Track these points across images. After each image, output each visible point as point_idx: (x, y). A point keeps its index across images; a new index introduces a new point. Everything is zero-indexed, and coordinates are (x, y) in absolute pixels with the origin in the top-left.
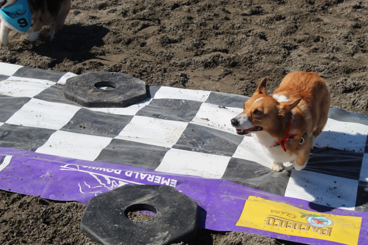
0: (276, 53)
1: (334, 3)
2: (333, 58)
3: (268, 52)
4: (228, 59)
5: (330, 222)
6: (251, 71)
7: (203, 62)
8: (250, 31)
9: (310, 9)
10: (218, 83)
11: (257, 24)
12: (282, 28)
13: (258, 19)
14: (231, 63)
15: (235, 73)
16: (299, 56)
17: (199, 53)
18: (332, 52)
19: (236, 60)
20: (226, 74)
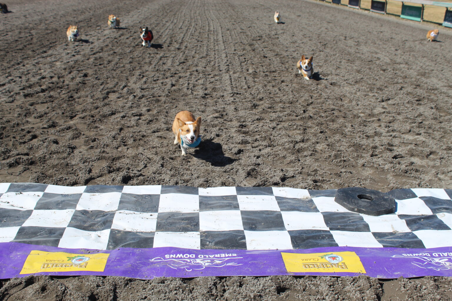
0: (63, 152)
1: (109, 115)
2: (104, 152)
3: (57, 152)
4: (27, 160)
5: (87, 259)
6: (44, 167)
7: (7, 164)
8: (46, 139)
9: (91, 121)
10: (18, 177)
11: (52, 134)
12: (70, 135)
13: (52, 130)
14: (30, 162)
15: (32, 169)
16: (80, 152)
17: (6, 158)
18: (104, 148)
19: (34, 160)
20: (25, 170)
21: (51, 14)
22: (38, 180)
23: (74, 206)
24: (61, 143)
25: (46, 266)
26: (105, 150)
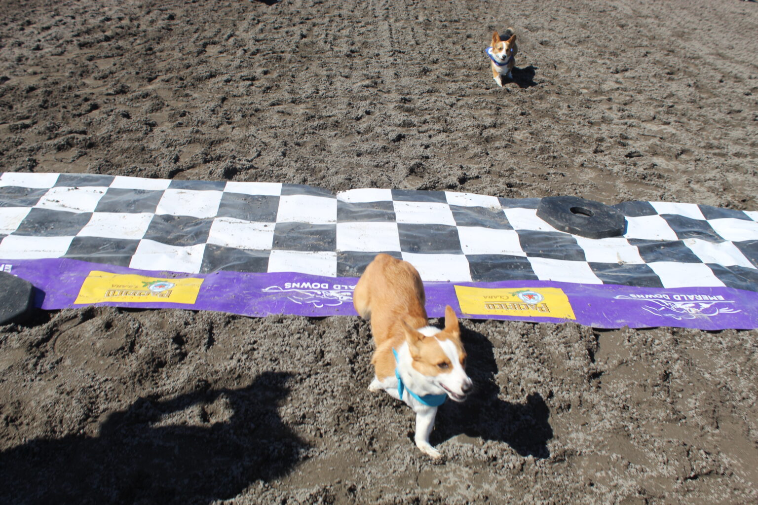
0: (137, 130)
1: (206, 78)
2: (197, 132)
3: (128, 130)
4: (84, 140)
5: (172, 285)
6: (109, 151)
7: (55, 145)
8: (112, 111)
9: (179, 85)
10: (70, 165)
11: (120, 103)
12: (148, 105)
13: (121, 98)
14: (88, 143)
15: (91, 154)
16: (163, 132)
17: (53, 136)
18: (197, 125)
19: (94, 141)
20: (81, 156)
22: (100, 170)
23: (153, 208)
24: (134, 118)
25: (111, 293)
26: (200, 129)
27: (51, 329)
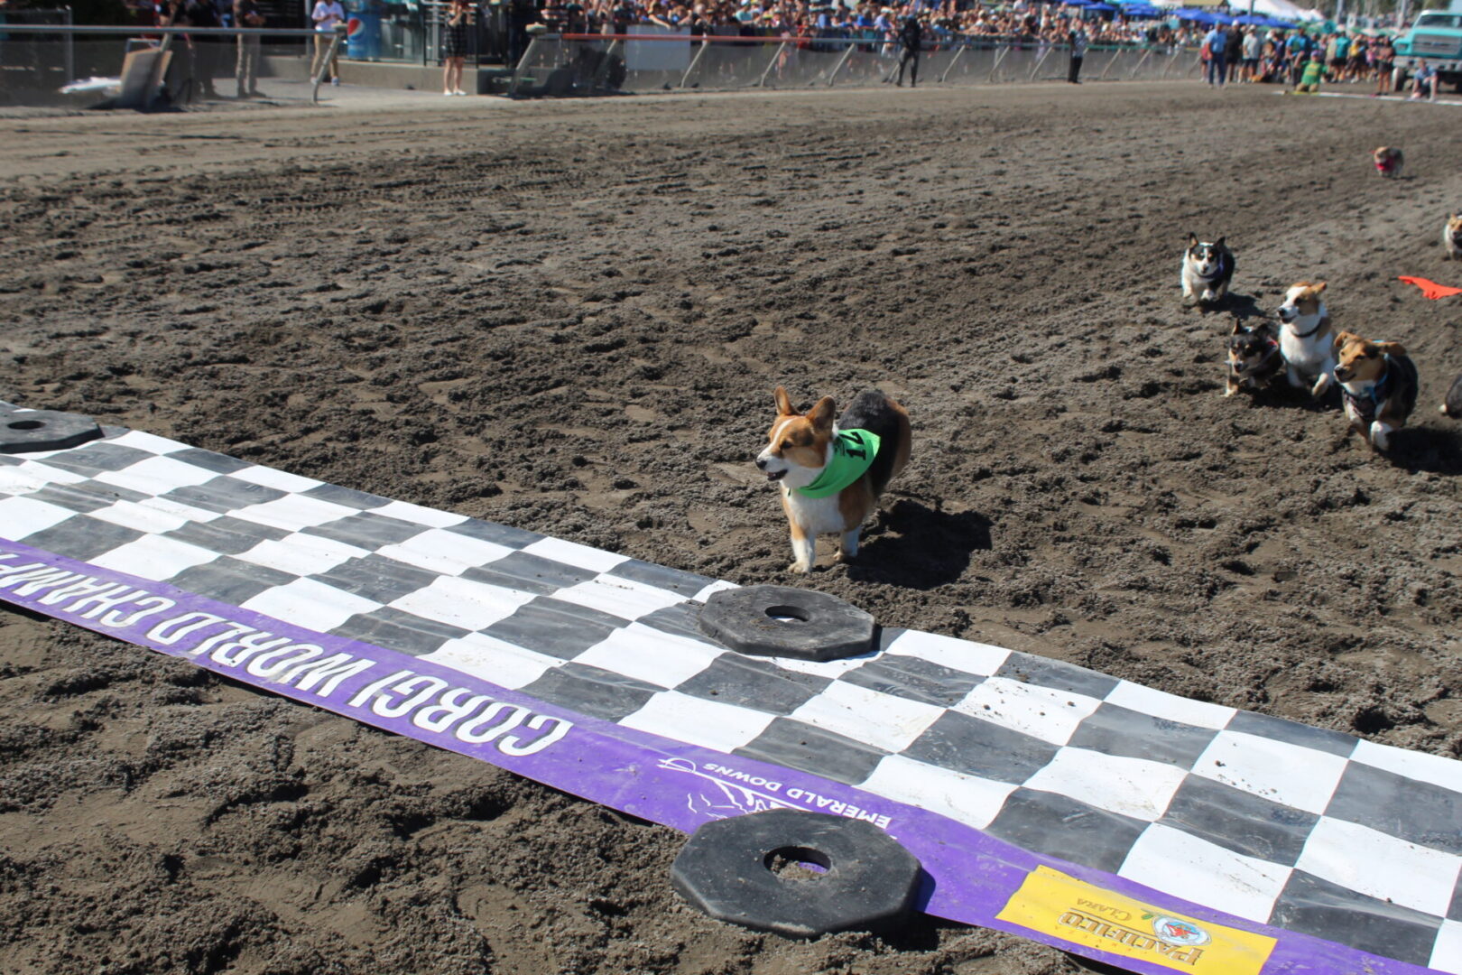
1: (1345, 503)
2: (1308, 617)
3: (1161, 588)
7: (1011, 594)
8: (1133, 542)
10: (1033, 639)
11: (1153, 529)
13: (1156, 519)
15: (1078, 623)
16: (1233, 604)
18: (1310, 604)
20: (1056, 623)
21: (1205, 156)
22: (1090, 660)
23: (1187, 760)
24: (1174, 562)
25: (1074, 919)
26: (1314, 612)
27: (939, 966)
